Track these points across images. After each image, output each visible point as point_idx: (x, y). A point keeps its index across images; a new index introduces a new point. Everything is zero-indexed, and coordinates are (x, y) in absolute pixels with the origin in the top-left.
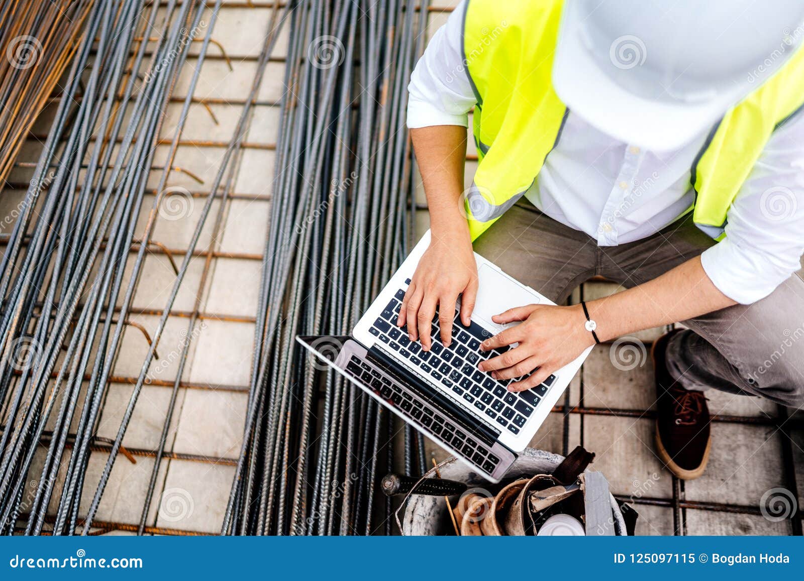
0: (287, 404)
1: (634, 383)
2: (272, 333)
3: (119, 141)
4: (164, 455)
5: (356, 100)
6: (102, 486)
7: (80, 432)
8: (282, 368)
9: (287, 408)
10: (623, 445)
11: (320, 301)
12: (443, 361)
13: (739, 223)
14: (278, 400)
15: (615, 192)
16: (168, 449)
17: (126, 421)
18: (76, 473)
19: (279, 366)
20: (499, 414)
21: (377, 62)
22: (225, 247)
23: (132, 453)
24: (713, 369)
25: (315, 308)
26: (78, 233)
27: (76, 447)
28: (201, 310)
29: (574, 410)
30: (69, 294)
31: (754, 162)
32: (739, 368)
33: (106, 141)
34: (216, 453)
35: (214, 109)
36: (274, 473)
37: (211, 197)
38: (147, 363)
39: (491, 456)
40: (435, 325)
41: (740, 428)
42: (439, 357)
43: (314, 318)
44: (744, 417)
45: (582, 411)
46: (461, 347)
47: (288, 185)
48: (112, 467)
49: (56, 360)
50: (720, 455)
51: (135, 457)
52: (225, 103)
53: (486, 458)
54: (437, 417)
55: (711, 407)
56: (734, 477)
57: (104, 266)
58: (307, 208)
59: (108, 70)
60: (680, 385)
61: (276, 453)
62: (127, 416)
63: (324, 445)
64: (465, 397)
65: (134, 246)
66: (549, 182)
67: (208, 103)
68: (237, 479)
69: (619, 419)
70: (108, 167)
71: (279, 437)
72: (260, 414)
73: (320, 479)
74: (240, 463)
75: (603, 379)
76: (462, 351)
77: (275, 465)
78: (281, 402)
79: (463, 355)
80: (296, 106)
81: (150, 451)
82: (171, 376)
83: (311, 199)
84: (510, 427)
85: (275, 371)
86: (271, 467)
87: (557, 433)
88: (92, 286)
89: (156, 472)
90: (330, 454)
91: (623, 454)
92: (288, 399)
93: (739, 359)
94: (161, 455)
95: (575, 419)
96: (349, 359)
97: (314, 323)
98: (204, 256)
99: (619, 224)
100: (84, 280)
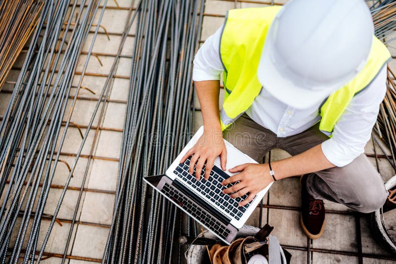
0: (134, 200)
1: (292, 194)
2: (127, 167)
3: (56, 72)
4: (75, 222)
5: (168, 58)
6: (47, 236)
7: (37, 211)
8: (132, 184)
9: (134, 202)
10: (286, 222)
11: (150, 153)
12: (207, 187)
13: (338, 132)
14: (130, 198)
15: (285, 115)
16: (77, 219)
17: (58, 207)
18: (35, 230)
19: (130, 183)
20: (231, 211)
21: (179, 40)
22: (105, 125)
23: (61, 221)
24: (326, 191)
25: (148, 156)
26: (36, 117)
27: (35, 219)
28: (93, 155)
29: (264, 206)
30: (32, 146)
31: (345, 108)
32: (337, 194)
33: (50, 71)
34: (100, 222)
35: (100, 58)
36: (127, 232)
37: (100, 100)
38: (68, 180)
39: (227, 230)
40: (203, 170)
41: (338, 216)
42: (205, 185)
43: (147, 161)
44: (340, 211)
45: (268, 207)
46: (215, 181)
47: (135, 97)
48: (52, 228)
49: (26, 177)
50: (329, 228)
51: (62, 223)
52: (106, 55)
53: (225, 231)
54: (203, 212)
55: (326, 206)
56: (335, 238)
57: (49, 134)
58: (145, 108)
59: (50, 38)
60: (312, 197)
61: (129, 223)
62: (59, 204)
63: (150, 219)
64: (216, 203)
65: (63, 124)
66: (256, 108)
67: (97, 55)
68: (110, 234)
69: (285, 210)
70: (51, 85)
71: (130, 216)
72: (121, 205)
73: (149, 235)
74: (112, 227)
75: (278, 193)
76: (215, 183)
77: (128, 229)
78: (131, 199)
79: (215, 184)
80: (140, 58)
81: (69, 220)
82: (79, 185)
83: (146, 105)
84: (236, 217)
85: (128, 185)
86: (126, 229)
87: (257, 216)
88: (43, 143)
89: (71, 230)
90: (154, 224)
91: (286, 227)
92: (134, 198)
93: (336, 190)
94: (74, 222)
95: (265, 210)
96: (164, 185)
97: (147, 163)
98: (95, 129)
99: (287, 129)
100: (39, 140)
